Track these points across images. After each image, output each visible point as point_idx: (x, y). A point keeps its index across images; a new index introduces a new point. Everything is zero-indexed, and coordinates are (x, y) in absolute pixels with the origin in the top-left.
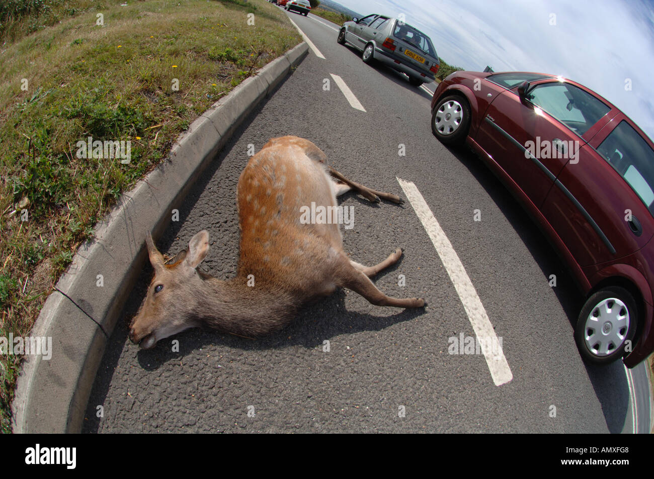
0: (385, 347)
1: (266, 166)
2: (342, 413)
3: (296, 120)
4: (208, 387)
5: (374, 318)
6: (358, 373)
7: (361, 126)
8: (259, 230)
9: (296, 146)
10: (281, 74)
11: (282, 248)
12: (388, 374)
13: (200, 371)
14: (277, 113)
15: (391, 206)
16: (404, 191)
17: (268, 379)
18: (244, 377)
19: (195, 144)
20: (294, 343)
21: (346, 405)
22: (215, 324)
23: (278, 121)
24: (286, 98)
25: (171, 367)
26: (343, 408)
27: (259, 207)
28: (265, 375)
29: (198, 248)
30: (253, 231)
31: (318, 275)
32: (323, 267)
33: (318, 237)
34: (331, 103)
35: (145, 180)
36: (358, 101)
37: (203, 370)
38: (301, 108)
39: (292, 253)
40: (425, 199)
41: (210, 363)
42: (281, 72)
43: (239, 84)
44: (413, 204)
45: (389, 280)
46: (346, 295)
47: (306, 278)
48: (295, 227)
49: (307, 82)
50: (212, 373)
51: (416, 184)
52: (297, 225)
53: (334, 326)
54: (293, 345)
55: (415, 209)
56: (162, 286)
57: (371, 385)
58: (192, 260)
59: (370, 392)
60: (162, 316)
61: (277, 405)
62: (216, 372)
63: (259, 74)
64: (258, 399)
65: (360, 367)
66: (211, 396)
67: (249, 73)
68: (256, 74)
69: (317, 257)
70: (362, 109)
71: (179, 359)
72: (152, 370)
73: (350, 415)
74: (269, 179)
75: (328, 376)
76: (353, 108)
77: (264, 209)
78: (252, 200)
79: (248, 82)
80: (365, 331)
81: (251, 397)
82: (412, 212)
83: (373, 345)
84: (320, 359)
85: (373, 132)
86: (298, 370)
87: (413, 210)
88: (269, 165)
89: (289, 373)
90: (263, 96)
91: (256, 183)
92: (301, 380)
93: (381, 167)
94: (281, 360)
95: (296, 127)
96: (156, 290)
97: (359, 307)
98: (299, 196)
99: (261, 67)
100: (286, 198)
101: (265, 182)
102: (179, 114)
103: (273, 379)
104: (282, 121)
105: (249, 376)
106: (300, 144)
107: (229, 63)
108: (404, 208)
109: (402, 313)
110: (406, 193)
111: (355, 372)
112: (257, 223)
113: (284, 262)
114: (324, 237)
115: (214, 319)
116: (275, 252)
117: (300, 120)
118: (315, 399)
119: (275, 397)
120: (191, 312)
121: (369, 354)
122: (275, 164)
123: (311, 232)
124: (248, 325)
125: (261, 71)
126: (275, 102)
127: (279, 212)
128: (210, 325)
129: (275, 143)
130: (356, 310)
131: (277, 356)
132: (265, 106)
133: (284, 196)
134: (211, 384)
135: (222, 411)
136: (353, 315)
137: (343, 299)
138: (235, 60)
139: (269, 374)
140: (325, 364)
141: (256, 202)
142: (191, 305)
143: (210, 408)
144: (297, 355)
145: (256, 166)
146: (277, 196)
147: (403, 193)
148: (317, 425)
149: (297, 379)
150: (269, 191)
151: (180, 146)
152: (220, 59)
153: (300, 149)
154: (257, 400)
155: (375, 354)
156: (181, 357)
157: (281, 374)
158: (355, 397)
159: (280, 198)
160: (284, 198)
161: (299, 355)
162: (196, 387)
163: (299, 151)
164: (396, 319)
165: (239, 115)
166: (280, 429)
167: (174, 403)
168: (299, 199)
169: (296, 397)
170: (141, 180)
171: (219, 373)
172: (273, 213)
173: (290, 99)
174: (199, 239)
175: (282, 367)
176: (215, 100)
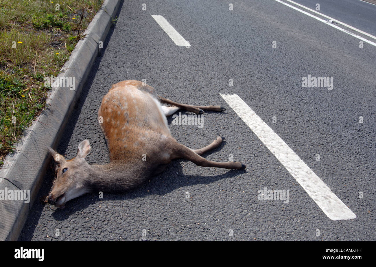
0: (214, 192)
1: (114, 100)
2: (188, 227)
3: (129, 70)
4: (101, 221)
5: (204, 177)
6: (196, 206)
7: (187, 60)
8: (118, 134)
9: (130, 85)
10: (105, 30)
11: (133, 138)
12: (218, 206)
13: (95, 214)
14: (111, 68)
15: (214, 114)
16: (227, 102)
17: (138, 213)
18: (123, 213)
19: (60, 98)
20: (151, 193)
21: (190, 223)
22: (101, 186)
23: (114, 74)
24: (116, 52)
25: (76, 216)
26: (188, 224)
27: (115, 122)
28: (136, 210)
29: (84, 149)
30: (115, 136)
31: (156, 148)
32: (158, 144)
33: (153, 130)
34: (157, 46)
35: (37, 120)
36: (182, 37)
37: (97, 214)
38: (131, 58)
39: (139, 139)
40: (247, 104)
41: (101, 210)
42: (104, 29)
43: (74, 49)
44: (235, 109)
45: (214, 157)
46: (183, 168)
47: (149, 150)
48: (138, 127)
49: (130, 31)
50: (103, 214)
51: (239, 95)
52: (139, 126)
53: (176, 183)
54: (151, 194)
55: (236, 112)
56: (66, 168)
57: (207, 212)
58: (82, 155)
59: (206, 215)
60: (69, 183)
61: (145, 225)
62: (106, 213)
63: (87, 36)
64: (134, 223)
65: (197, 203)
66: (104, 226)
67: (78, 37)
68: (84, 37)
69: (153, 139)
70: (187, 44)
71: (81, 211)
72: (63, 220)
73: (194, 228)
74: (118, 106)
75: (175, 208)
76: (178, 46)
77: (118, 123)
78: (110, 120)
79: (80, 45)
80: (198, 184)
81: (129, 222)
82: (234, 115)
83: (205, 191)
84: (169, 200)
85: (198, 63)
86: (156, 206)
87: (235, 113)
88: (115, 99)
89: (150, 208)
90: (96, 56)
91: (110, 110)
92: (158, 211)
93: (205, 89)
94: (145, 202)
95: (130, 75)
96: (63, 171)
97: (192, 172)
98: (137, 112)
99: (85, 29)
100: (130, 114)
101: (116, 108)
102: (38, 80)
103: (141, 212)
104: (118, 73)
105: (126, 212)
106: (133, 84)
107: (55, 29)
108: (226, 114)
109: (226, 174)
110: (229, 104)
111: (194, 205)
112: (116, 131)
113: (136, 145)
114: (157, 130)
115: (100, 182)
116: (130, 142)
117: (132, 69)
118: (169, 220)
119: (143, 221)
120: (86, 179)
121: (203, 196)
122: (119, 97)
123: (148, 129)
124: (121, 183)
125: (87, 32)
126: (107, 58)
127: (127, 122)
128: (98, 187)
129: (116, 87)
130: (191, 174)
131: (142, 201)
132: (100, 64)
133: (128, 113)
134: (103, 220)
135: (111, 232)
136: (189, 177)
137: (181, 170)
138: (60, 26)
139: (138, 210)
140: (173, 202)
141: (113, 120)
142: (86, 176)
143: (104, 232)
144: (154, 199)
145: (107, 101)
146: (124, 114)
147: (227, 104)
148: (172, 234)
149: (156, 211)
150: (119, 112)
151: (51, 99)
152: (46, 27)
153: (133, 86)
154: (132, 223)
155: (207, 196)
156: (82, 210)
157: (146, 209)
158: (196, 218)
159: (126, 114)
160: (128, 114)
161: (156, 199)
162: (94, 222)
163: (132, 88)
164: (221, 177)
165: (83, 74)
166: (148, 237)
167: (80, 233)
168: (137, 113)
169: (156, 220)
170: (34, 121)
171: (107, 214)
172: (124, 123)
173: (120, 53)
174: (84, 144)
175: (146, 206)
176: (61, 66)
